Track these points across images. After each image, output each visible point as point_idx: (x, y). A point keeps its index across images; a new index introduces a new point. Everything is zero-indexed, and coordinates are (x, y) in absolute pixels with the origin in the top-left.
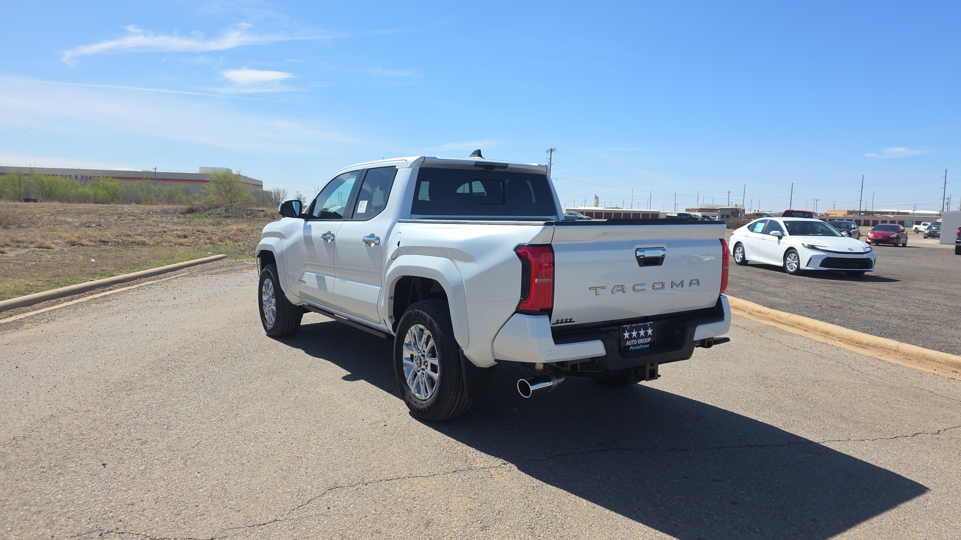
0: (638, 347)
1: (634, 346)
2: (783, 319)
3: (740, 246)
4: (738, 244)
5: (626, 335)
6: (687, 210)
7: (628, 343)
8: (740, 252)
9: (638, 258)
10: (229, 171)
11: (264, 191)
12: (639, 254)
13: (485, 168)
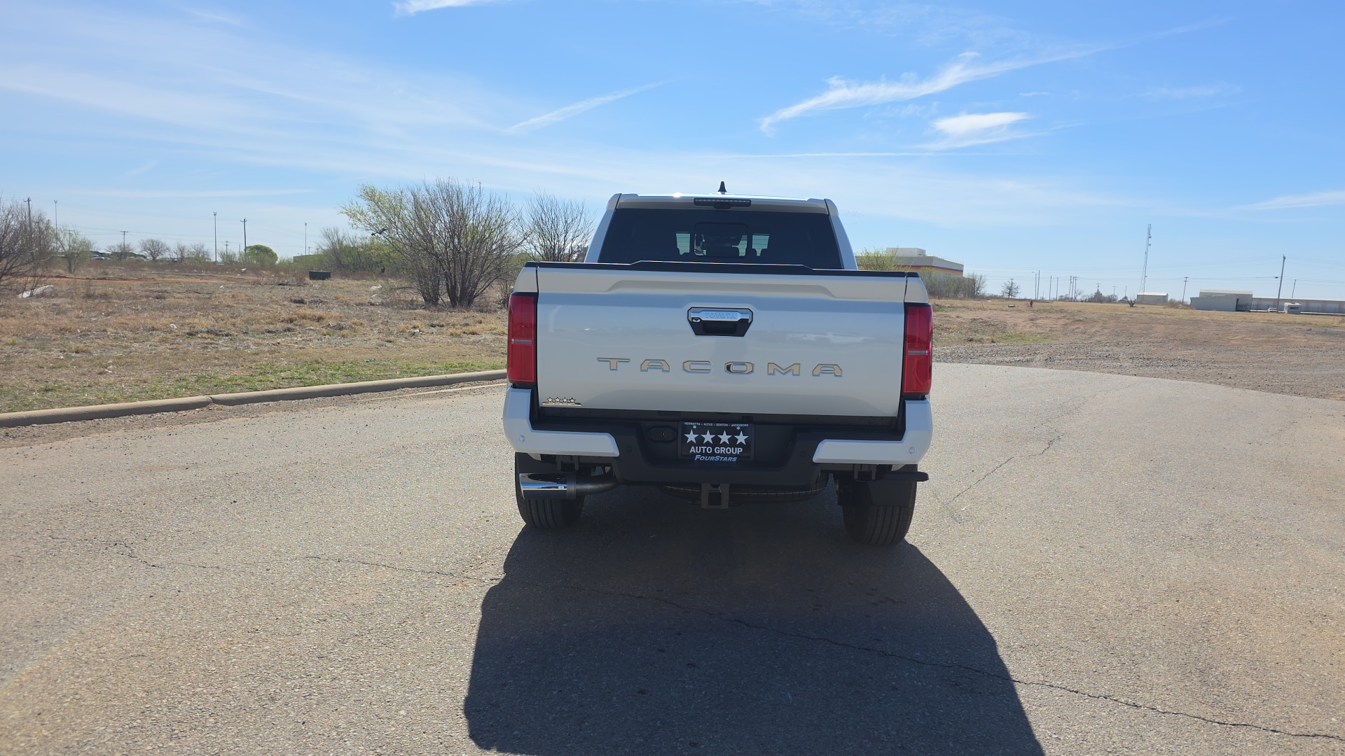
0: (712, 458)
1: (706, 455)
5: (691, 437)
7: (693, 450)
9: (692, 324)
10: (922, 252)
11: (964, 278)
12: (693, 315)
13: (715, 207)
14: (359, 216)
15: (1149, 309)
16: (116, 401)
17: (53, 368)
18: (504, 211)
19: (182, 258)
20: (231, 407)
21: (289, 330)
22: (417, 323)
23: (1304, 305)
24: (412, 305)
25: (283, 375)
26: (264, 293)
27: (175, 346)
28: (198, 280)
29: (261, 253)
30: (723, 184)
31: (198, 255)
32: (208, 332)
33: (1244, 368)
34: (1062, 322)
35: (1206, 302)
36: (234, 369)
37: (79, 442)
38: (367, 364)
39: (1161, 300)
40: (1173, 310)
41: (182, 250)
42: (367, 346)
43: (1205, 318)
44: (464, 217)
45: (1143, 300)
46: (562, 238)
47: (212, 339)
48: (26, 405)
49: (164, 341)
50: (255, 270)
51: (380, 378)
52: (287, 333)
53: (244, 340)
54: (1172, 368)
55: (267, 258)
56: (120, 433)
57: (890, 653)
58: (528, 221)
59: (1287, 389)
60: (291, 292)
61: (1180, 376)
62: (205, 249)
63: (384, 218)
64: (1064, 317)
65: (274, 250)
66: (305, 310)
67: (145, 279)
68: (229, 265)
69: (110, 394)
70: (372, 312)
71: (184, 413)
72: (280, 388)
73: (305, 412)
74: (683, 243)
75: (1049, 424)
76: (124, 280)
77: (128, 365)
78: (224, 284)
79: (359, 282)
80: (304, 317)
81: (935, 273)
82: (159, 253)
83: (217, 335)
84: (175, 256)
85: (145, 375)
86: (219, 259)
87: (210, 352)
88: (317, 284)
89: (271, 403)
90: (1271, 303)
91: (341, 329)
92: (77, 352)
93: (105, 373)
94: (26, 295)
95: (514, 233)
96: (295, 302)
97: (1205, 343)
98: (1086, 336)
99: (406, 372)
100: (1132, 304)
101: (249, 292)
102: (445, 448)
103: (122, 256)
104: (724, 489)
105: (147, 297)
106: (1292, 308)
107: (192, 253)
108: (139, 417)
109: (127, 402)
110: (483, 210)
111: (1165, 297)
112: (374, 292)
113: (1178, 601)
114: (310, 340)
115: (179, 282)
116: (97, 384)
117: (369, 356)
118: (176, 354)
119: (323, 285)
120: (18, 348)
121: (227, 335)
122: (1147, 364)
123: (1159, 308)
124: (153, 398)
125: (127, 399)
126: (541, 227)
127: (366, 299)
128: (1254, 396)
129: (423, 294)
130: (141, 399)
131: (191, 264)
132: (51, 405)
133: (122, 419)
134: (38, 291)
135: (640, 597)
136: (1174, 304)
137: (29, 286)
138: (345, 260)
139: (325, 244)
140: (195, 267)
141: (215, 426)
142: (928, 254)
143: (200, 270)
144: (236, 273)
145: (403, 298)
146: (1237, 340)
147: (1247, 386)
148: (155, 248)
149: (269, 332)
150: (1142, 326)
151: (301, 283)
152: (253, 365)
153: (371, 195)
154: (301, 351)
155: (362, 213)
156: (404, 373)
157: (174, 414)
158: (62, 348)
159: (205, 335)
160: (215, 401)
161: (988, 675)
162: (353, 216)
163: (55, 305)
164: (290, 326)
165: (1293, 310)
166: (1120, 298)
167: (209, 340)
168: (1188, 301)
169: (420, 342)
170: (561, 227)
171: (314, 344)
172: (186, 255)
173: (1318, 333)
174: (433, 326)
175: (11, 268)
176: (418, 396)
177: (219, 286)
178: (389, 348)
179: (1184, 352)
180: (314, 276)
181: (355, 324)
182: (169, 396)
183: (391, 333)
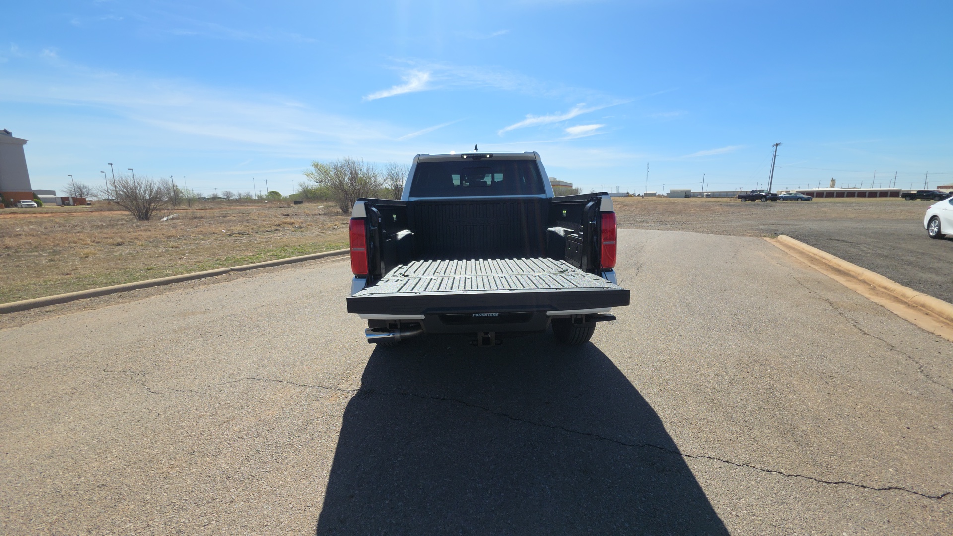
0: (482, 315)
2: (908, 298)
3: (936, 219)
4: (934, 218)
6: (938, 187)
8: (936, 225)
10: (555, 179)
13: (473, 159)
14: (311, 176)
15: (650, 198)
16: (182, 273)
17: (158, 257)
18: (374, 170)
19: (240, 198)
20: (241, 272)
21: (277, 230)
22: (336, 223)
23: (712, 193)
24: (337, 214)
25: (268, 254)
26: (272, 212)
27: (221, 241)
28: (246, 208)
29: (275, 194)
30: (476, 146)
31: (247, 196)
32: (238, 233)
33: (702, 223)
34: (619, 206)
35: (673, 194)
36: (246, 252)
37: (156, 298)
38: (310, 245)
39: (654, 194)
40: (660, 199)
41: (240, 195)
42: (312, 236)
43: (676, 201)
44: (357, 174)
45: (646, 194)
46: (401, 181)
47: (240, 237)
48: (134, 279)
49: (217, 239)
50: (270, 201)
51: (317, 252)
52: (277, 232)
53: (255, 236)
54: (672, 226)
55: (277, 196)
56: (180, 291)
57: (603, 436)
58: (385, 173)
59: (725, 233)
60: (285, 211)
61: (676, 229)
62: (251, 193)
63: (323, 176)
64: (619, 204)
65: (280, 193)
66: (288, 220)
67: (222, 208)
68: (260, 200)
69: (180, 270)
70: (318, 219)
71: (216, 277)
72: (266, 261)
73: (276, 273)
74: (456, 180)
75: (633, 258)
76: (213, 209)
77: (196, 253)
78: (255, 209)
79: (316, 205)
80: (286, 223)
81: (561, 187)
82: (230, 196)
83: (242, 234)
84: (237, 197)
85: (201, 258)
86: (257, 198)
87: (238, 243)
88: (296, 207)
89: (261, 269)
90: (699, 193)
91: (301, 228)
92: (172, 248)
93: (182, 258)
94: (165, 219)
95: (380, 179)
96: (285, 215)
97: (680, 212)
98: (630, 212)
99: (328, 248)
100: (643, 197)
101: (266, 212)
102: (341, 291)
103: (215, 199)
104: (491, 335)
105: (219, 217)
106: (707, 195)
107: (245, 196)
108: (193, 281)
109: (187, 274)
110: (365, 170)
111: (655, 193)
112: (320, 209)
113: (748, 372)
114: (286, 235)
115: (235, 209)
116: (175, 264)
117: (312, 241)
118: (220, 246)
119: (299, 207)
120: (143, 247)
121: (247, 234)
122: (661, 224)
123: (653, 198)
124: (202, 270)
125: (188, 272)
126: (391, 176)
127: (317, 212)
128: (713, 238)
129: (342, 209)
130: (195, 272)
131: (245, 201)
132: (147, 278)
133: (184, 283)
134: (171, 217)
135: (443, 399)
136: (660, 196)
137: (166, 215)
138: (310, 195)
139: (300, 189)
140: (246, 202)
141: (230, 284)
142: (558, 180)
143: (247, 203)
144: (263, 203)
145: (333, 211)
146: (693, 211)
147: (708, 232)
148: (228, 194)
149: (268, 231)
150: (652, 206)
151: (289, 207)
152: (256, 249)
153: (316, 166)
154: (280, 240)
155: (312, 174)
156: (327, 249)
157: (212, 278)
158: (165, 246)
159: (237, 235)
160: (233, 270)
161: (669, 451)
162: (308, 175)
163: (174, 223)
164: (278, 228)
165: (708, 196)
166: (637, 194)
167: (238, 238)
168: (666, 195)
169: (337, 232)
170: (400, 176)
171: (287, 236)
172: (242, 196)
173: (725, 206)
174: (344, 224)
175: (156, 207)
176: (333, 261)
177: (253, 209)
178: (322, 236)
179: (674, 218)
180: (296, 203)
181: (308, 225)
182: (210, 269)
183: (324, 229)
